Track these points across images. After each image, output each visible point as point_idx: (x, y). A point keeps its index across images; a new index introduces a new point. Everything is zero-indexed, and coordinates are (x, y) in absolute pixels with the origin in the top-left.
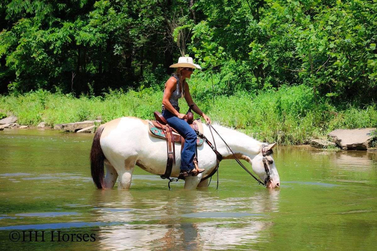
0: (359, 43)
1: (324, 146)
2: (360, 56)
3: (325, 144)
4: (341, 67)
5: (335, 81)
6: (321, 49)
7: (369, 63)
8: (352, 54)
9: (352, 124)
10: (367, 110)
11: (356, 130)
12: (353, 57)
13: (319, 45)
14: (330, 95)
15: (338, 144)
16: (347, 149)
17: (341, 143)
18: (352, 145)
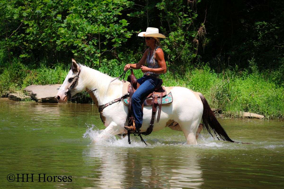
0: (48, 14)
1: (21, 99)
2: (48, 24)
3: (22, 98)
4: (33, 33)
5: (26, 43)
6: (15, 17)
7: (60, 31)
8: (41, 22)
9: (44, 80)
10: (55, 70)
11: (48, 86)
12: (43, 24)
13: (14, 13)
14: (23, 57)
15: (33, 97)
16: (41, 102)
17: (36, 96)
18: (46, 98)
